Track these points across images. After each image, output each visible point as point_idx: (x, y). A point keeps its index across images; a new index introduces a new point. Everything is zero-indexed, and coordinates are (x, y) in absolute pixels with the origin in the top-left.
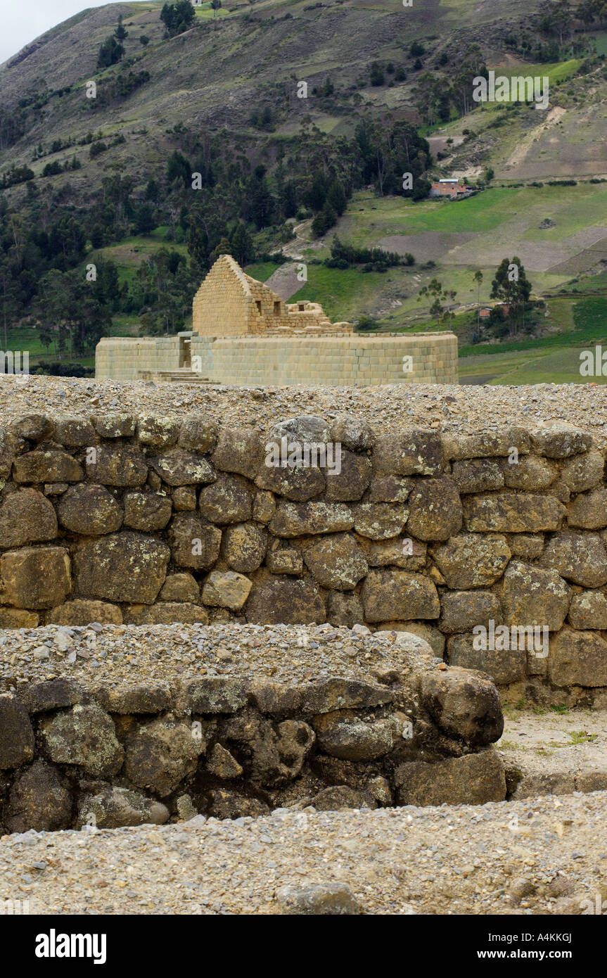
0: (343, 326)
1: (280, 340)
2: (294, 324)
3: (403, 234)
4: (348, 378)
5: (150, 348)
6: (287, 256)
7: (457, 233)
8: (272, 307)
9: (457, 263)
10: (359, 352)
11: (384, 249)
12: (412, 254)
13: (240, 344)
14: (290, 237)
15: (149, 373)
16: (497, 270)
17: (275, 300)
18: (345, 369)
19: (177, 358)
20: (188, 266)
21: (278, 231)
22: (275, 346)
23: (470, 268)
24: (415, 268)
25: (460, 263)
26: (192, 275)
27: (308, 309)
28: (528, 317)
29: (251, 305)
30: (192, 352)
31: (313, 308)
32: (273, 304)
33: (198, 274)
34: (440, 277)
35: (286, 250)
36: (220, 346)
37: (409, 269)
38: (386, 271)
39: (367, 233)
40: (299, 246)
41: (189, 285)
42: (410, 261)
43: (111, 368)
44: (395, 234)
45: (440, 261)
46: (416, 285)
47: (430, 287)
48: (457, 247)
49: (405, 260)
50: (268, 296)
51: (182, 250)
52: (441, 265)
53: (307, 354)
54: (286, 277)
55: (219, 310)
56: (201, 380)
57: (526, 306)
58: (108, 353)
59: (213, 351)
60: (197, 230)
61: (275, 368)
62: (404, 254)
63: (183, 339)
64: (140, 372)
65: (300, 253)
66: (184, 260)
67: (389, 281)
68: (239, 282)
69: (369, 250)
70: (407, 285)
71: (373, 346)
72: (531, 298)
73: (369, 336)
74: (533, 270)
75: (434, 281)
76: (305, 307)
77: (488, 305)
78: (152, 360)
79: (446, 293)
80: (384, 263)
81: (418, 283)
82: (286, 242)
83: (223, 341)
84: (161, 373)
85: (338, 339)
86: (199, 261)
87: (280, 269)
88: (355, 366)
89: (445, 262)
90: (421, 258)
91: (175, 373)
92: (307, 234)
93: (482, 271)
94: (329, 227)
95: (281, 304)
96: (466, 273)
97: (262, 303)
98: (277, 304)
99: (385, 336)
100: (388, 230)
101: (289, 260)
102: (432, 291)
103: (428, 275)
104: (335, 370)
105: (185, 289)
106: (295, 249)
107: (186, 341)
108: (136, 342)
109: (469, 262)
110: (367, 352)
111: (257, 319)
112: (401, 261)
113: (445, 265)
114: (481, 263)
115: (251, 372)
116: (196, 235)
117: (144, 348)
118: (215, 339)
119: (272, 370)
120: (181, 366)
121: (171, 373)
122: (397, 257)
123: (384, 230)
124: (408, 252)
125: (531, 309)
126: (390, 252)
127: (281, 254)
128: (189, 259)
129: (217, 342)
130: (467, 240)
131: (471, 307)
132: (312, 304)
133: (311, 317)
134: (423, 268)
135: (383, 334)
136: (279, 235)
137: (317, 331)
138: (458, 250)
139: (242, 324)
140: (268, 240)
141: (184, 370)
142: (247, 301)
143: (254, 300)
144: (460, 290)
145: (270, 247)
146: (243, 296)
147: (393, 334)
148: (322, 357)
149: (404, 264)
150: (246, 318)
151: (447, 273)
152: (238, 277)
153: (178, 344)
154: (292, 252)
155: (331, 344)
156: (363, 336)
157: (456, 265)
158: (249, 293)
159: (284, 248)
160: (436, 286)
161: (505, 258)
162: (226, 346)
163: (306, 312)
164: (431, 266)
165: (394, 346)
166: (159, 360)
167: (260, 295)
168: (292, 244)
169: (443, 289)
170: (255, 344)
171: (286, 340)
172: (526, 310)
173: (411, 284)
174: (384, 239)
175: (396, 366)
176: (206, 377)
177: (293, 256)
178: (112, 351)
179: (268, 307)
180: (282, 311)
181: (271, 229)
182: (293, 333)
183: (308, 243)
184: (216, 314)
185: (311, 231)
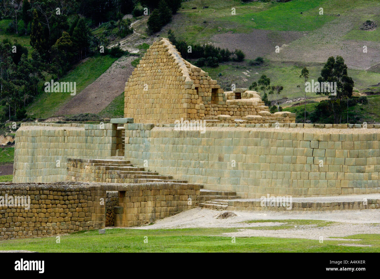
0: (285, 116)
1: (226, 129)
2: (231, 113)
3: (233, 32)
4: (301, 171)
5: (78, 134)
6: (124, 50)
7: (284, 32)
8: (210, 94)
9: (284, 60)
10: (314, 143)
11: (216, 45)
12: (242, 51)
13: (181, 132)
14: (126, 32)
15: (80, 161)
16: (322, 67)
17: (213, 86)
18: (298, 162)
19: (109, 146)
20: (30, 57)
21: (115, 27)
22: (220, 135)
23: (297, 65)
24: (244, 64)
25: (287, 60)
26: (34, 66)
27: (246, 96)
28: (352, 112)
29: (191, 91)
30: (126, 140)
31: (252, 96)
32: (211, 90)
33: (39, 65)
34: (268, 72)
35: (123, 44)
36: (158, 134)
37: (239, 64)
38: (217, 66)
39: (200, 30)
40: (136, 41)
41: (31, 75)
42: (240, 57)
43: (33, 155)
44: (227, 32)
45: (268, 58)
46: (246, 80)
47: (259, 82)
48: (284, 45)
49: (235, 56)
50: (205, 82)
51: (25, 43)
52: (269, 61)
53: (256, 145)
54: (123, 70)
55: (155, 96)
56: (136, 170)
57: (350, 102)
58: (30, 139)
59: (151, 139)
60: (39, 24)
61: (220, 159)
62: (234, 51)
63: (115, 125)
64: (70, 160)
65: (136, 48)
66: (26, 51)
67: (220, 75)
68: (177, 67)
69: (202, 46)
70: (237, 79)
71: (330, 137)
72: (355, 94)
73: (324, 127)
74: (356, 68)
75: (263, 77)
76: (242, 95)
77: (314, 100)
78: (81, 148)
79: (273, 88)
80: (216, 58)
81: (247, 78)
82: (123, 37)
83: (161, 129)
84: (94, 161)
85: (291, 129)
86: (41, 52)
87: (117, 62)
88: (310, 159)
89: (273, 59)
90: (250, 55)
91: (108, 162)
92: (143, 30)
93: (308, 68)
94: (164, 24)
95: (219, 91)
96: (292, 70)
97: (200, 90)
98: (215, 91)
99: (342, 128)
100: (220, 28)
101: (126, 54)
102: (261, 86)
103: (257, 71)
104: (288, 163)
105: (28, 79)
106: (131, 44)
107: (119, 128)
108: (62, 128)
109: (296, 59)
110: (322, 145)
111: (197, 106)
112: (231, 57)
113: (273, 62)
114: (306, 61)
115: (193, 162)
116: (39, 28)
117: (71, 134)
118: (152, 126)
119: (217, 161)
120: (113, 154)
121: (104, 162)
122: (228, 54)
123: (216, 27)
124: (239, 49)
125: (354, 104)
126: (222, 49)
127: (118, 48)
128: (31, 50)
129: (155, 129)
130: (292, 39)
131: (297, 102)
132: (249, 92)
133: (250, 105)
134: (252, 64)
135: (340, 125)
136: (116, 30)
137: (258, 120)
138: (285, 48)
139: (180, 111)
140: (106, 34)
141: (117, 159)
142: (187, 87)
143: (194, 86)
144: (287, 85)
145: (109, 40)
146: (182, 82)
147: (351, 125)
148: (273, 148)
149: (234, 60)
150: (185, 105)
151: (275, 69)
152: (176, 62)
153: (110, 132)
154: (129, 46)
155: (283, 134)
156: (318, 127)
157: (284, 62)
158: (188, 79)
159: (122, 42)
160: (265, 81)
161: (331, 56)
162: (165, 135)
163: (243, 100)
164: (259, 62)
165: (352, 138)
166: (88, 148)
167: (197, 81)
168: (129, 38)
169: (271, 84)
170: (198, 132)
171: (233, 129)
172: (350, 106)
173: (241, 79)
174: (215, 36)
175: (354, 159)
176: (141, 167)
177: (129, 50)
178: (34, 137)
179: (206, 94)
180: (220, 99)
181: (109, 24)
182: (233, 122)
183: (144, 38)
184: (151, 100)
185: (147, 27)
